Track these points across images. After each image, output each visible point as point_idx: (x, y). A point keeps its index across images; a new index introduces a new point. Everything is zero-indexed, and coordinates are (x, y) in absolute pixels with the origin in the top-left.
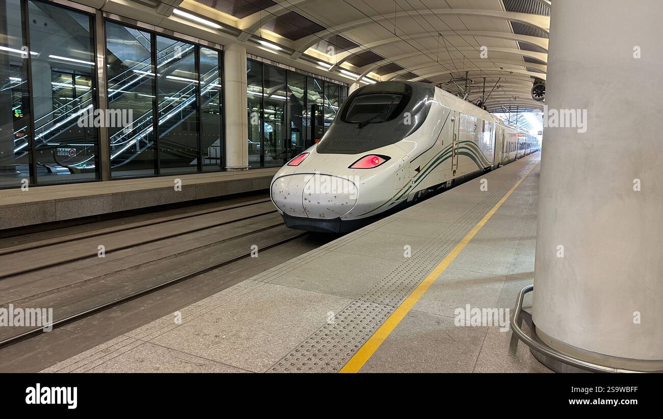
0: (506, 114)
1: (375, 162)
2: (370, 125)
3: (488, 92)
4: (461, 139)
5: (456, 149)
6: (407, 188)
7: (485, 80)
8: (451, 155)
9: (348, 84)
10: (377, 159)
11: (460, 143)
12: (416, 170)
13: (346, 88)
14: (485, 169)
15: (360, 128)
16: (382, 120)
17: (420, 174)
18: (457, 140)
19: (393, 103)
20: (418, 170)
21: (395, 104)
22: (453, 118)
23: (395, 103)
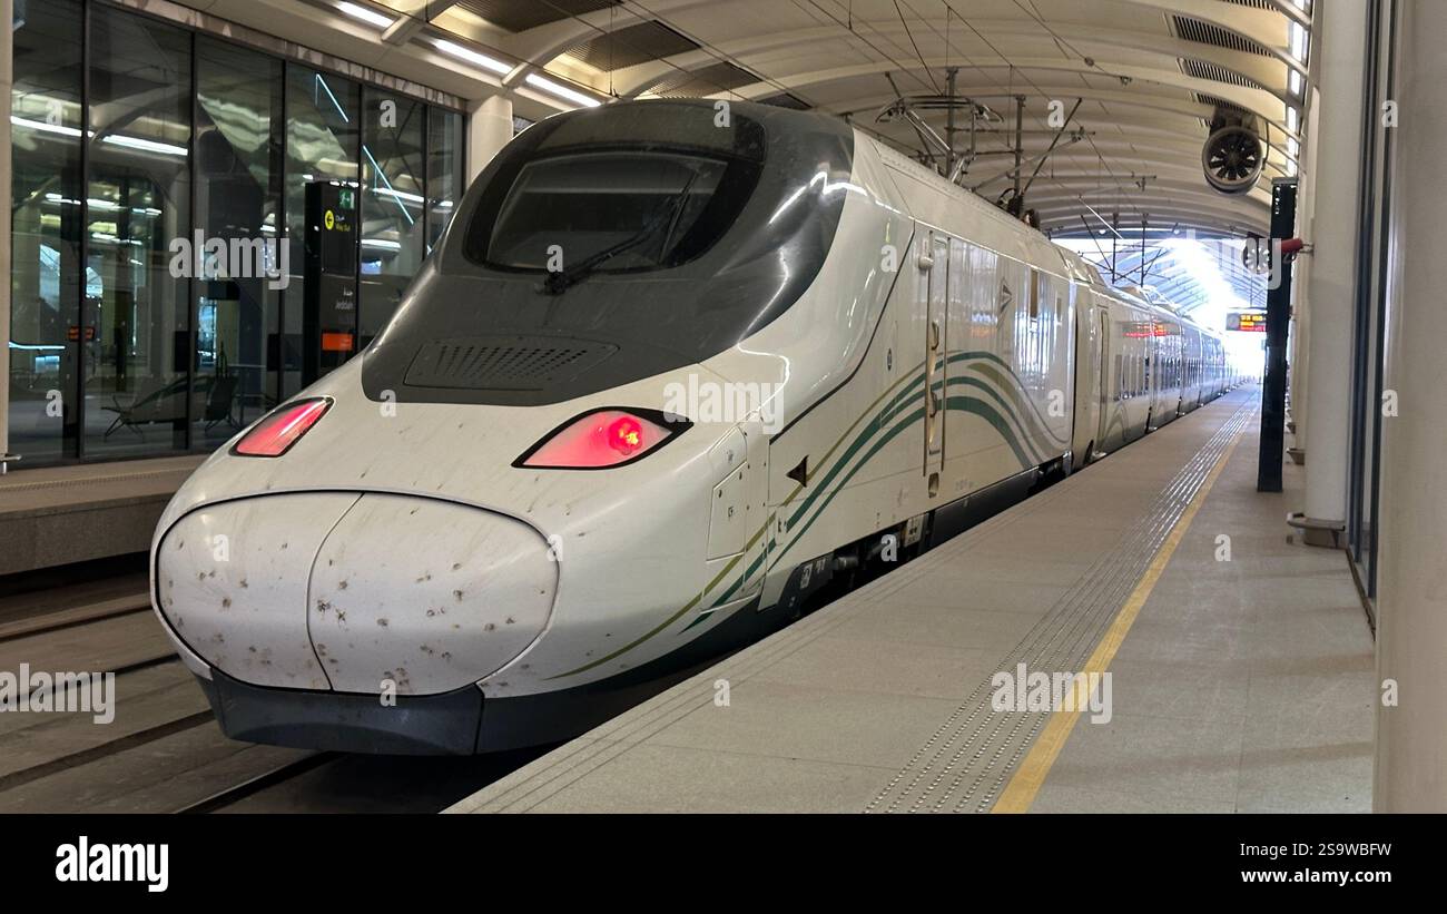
0: (1100, 241)
1: (623, 442)
2: (594, 280)
3: (1033, 152)
4: (954, 347)
5: (938, 385)
6: (757, 550)
7: (1020, 105)
8: (921, 413)
9: (464, 101)
10: (635, 428)
11: (952, 360)
12: (792, 475)
13: (457, 119)
14: (1044, 466)
15: (554, 292)
16: (647, 262)
17: (807, 492)
18: (940, 349)
19: (691, 191)
20: (799, 473)
21: (697, 195)
22: (925, 259)
23: (699, 191)
